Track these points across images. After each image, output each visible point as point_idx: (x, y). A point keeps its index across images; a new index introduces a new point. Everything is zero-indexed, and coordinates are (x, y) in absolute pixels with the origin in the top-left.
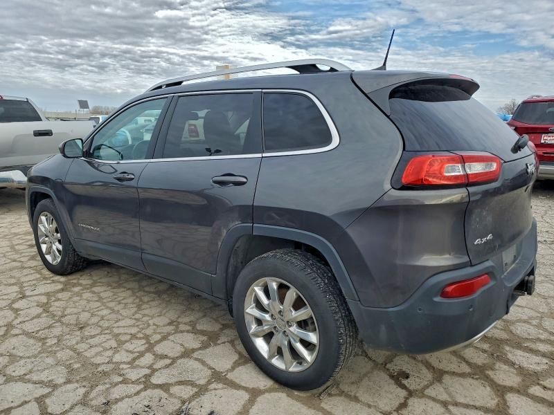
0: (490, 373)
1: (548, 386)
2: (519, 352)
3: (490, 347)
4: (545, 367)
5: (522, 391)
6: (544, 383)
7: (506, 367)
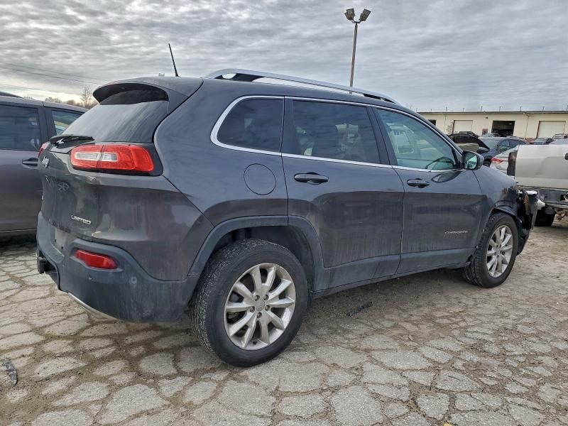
0: (70, 341)
1: (22, 358)
2: (69, 367)
3: (94, 356)
4: (37, 370)
5: (37, 345)
6: (26, 359)
7: (64, 351)
